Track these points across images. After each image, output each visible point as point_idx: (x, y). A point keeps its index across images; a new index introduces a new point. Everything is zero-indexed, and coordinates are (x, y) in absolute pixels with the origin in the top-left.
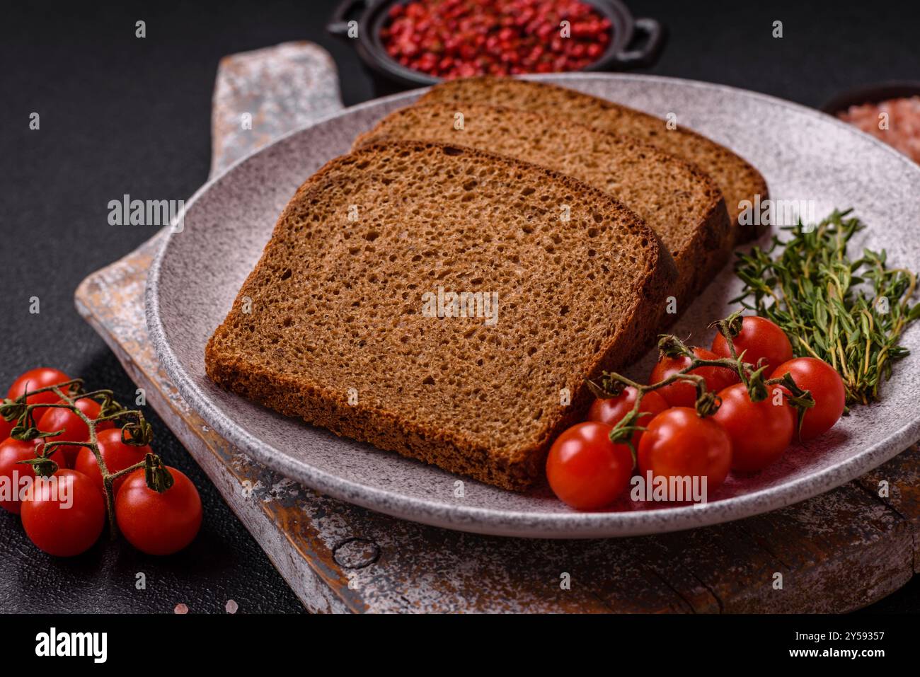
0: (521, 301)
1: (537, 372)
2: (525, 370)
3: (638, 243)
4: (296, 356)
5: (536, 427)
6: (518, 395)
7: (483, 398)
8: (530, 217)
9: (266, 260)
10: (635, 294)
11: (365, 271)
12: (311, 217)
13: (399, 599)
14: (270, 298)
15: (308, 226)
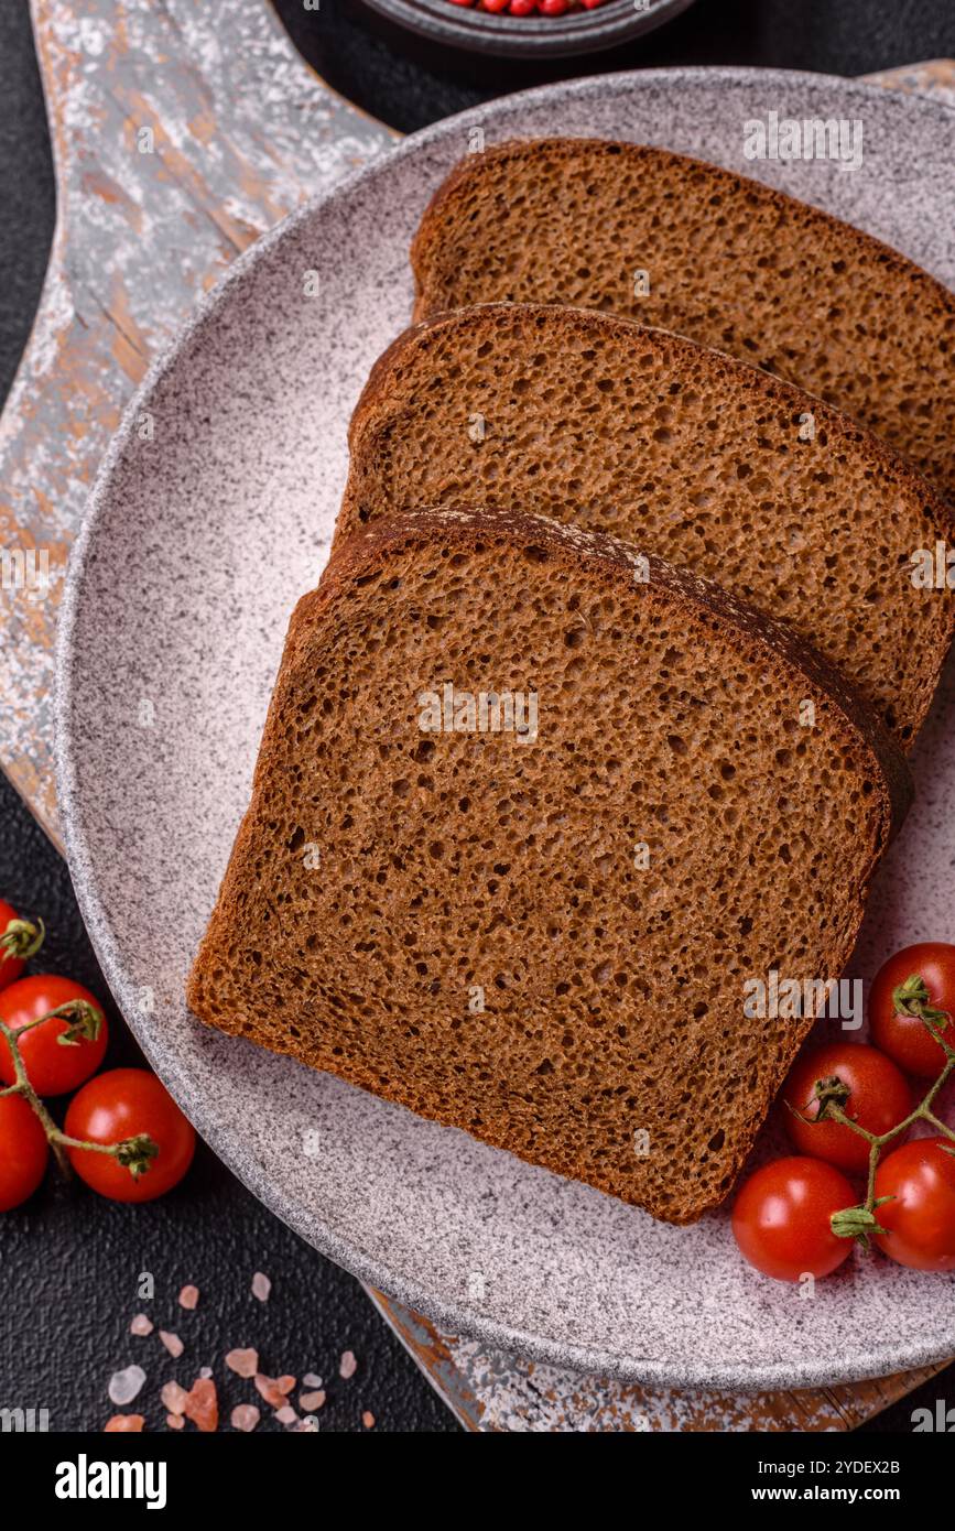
0: (676, 905)
1: (711, 1052)
2: (692, 1051)
3: (858, 789)
4: (333, 1012)
5: (714, 1167)
6: (686, 1098)
7: (631, 1103)
8: (681, 717)
9: (259, 811)
10: (855, 904)
11: (422, 831)
12: (320, 706)
13: (524, 1388)
14: (278, 892)
15: (319, 727)
